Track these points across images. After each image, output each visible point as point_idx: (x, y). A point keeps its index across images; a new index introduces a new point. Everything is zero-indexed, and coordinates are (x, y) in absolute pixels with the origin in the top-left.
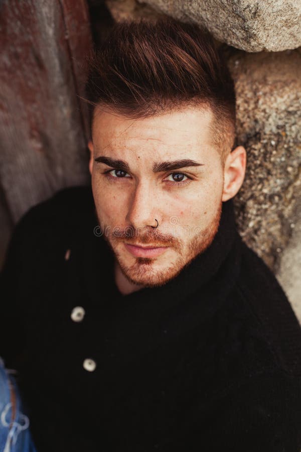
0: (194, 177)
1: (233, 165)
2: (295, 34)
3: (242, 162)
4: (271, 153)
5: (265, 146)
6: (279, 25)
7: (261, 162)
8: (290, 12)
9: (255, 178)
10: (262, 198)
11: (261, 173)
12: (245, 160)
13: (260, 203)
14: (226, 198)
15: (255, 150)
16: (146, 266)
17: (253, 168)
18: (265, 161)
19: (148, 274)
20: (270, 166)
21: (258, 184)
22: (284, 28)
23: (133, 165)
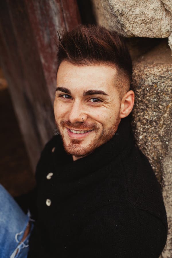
0: (103, 101)
1: (127, 100)
2: (152, 29)
3: (132, 99)
4: (147, 95)
5: (143, 90)
6: (139, 22)
7: (142, 99)
8: (144, 16)
9: (139, 108)
10: (145, 121)
11: (142, 106)
12: (134, 98)
13: (144, 125)
14: (123, 116)
15: (138, 92)
16: (77, 145)
17: (138, 102)
18: (144, 99)
19: (78, 149)
20: (147, 102)
21: (142, 112)
22: (142, 24)
23: (72, 92)
